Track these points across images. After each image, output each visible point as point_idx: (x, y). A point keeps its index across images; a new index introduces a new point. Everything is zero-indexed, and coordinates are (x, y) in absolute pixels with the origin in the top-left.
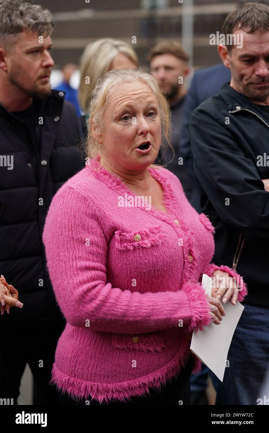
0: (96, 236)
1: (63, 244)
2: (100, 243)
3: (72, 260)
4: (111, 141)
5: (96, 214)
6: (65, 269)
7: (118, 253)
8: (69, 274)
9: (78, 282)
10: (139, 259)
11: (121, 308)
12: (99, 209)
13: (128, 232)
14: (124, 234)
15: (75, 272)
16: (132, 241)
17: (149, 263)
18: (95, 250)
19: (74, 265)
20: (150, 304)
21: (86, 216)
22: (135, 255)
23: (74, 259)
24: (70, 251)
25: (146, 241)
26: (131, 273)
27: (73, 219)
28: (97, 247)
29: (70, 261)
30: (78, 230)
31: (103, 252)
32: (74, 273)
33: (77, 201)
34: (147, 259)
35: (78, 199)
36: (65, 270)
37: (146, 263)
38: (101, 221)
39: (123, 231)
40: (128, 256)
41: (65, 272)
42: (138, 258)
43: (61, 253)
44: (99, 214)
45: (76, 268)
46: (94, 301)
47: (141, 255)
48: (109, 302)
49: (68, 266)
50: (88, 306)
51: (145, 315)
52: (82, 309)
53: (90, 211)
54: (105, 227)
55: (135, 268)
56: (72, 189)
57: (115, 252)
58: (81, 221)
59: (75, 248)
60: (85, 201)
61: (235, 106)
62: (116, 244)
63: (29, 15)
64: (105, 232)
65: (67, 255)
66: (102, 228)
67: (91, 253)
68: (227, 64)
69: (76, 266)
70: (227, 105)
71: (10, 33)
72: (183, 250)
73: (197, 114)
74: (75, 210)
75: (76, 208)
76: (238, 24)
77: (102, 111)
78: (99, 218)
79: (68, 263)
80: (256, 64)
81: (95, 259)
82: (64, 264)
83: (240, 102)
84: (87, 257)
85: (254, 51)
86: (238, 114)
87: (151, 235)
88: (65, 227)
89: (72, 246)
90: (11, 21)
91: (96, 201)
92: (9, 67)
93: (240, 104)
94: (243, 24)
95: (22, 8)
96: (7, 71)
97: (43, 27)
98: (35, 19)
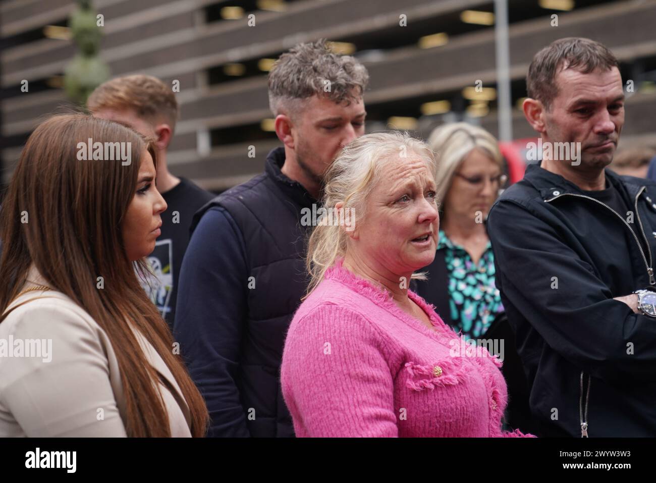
0: (381, 369)
1: (335, 384)
3: (353, 407)
4: (378, 233)
5: (376, 339)
6: (345, 420)
7: (409, 396)
8: (353, 428)
10: (443, 403)
12: (379, 331)
13: (423, 365)
14: (419, 366)
15: (363, 425)
16: (430, 376)
17: (457, 409)
18: (383, 390)
19: (359, 414)
21: (362, 342)
22: (437, 396)
23: (357, 404)
24: (348, 393)
25: (450, 376)
26: (430, 425)
27: (345, 347)
28: (385, 387)
29: (351, 408)
30: (355, 362)
32: (360, 426)
33: (346, 321)
34: (454, 402)
35: (346, 318)
36: (344, 422)
37: (452, 409)
38: (383, 348)
39: (417, 362)
40: (426, 399)
41: (346, 425)
42: (441, 402)
43: (333, 398)
44: (380, 339)
45: (362, 418)
47: (444, 397)
49: (350, 416)
53: (368, 335)
54: (389, 357)
55: (436, 417)
56: (333, 306)
57: (405, 395)
58: (357, 349)
59: (354, 388)
60: (358, 320)
61: (551, 190)
62: (409, 381)
63: (326, 74)
64: (390, 364)
65: (345, 400)
66: (386, 360)
67: (378, 395)
68: (539, 127)
69: (363, 416)
70: (540, 192)
71: (296, 97)
72: (487, 391)
73: (499, 207)
74: (346, 335)
75: (346, 331)
76: (563, 63)
77: (366, 193)
78: (381, 344)
79: (347, 412)
80: (595, 117)
81: (384, 404)
82: (341, 414)
83: (556, 184)
84: (375, 401)
85: (594, 96)
86: (558, 202)
87: (454, 367)
88: (335, 359)
89: (350, 386)
90: (298, 79)
91: (373, 320)
92: (296, 143)
93: (558, 188)
94: (573, 61)
95: (318, 63)
96: (293, 148)
97: (342, 91)
98: (331, 78)
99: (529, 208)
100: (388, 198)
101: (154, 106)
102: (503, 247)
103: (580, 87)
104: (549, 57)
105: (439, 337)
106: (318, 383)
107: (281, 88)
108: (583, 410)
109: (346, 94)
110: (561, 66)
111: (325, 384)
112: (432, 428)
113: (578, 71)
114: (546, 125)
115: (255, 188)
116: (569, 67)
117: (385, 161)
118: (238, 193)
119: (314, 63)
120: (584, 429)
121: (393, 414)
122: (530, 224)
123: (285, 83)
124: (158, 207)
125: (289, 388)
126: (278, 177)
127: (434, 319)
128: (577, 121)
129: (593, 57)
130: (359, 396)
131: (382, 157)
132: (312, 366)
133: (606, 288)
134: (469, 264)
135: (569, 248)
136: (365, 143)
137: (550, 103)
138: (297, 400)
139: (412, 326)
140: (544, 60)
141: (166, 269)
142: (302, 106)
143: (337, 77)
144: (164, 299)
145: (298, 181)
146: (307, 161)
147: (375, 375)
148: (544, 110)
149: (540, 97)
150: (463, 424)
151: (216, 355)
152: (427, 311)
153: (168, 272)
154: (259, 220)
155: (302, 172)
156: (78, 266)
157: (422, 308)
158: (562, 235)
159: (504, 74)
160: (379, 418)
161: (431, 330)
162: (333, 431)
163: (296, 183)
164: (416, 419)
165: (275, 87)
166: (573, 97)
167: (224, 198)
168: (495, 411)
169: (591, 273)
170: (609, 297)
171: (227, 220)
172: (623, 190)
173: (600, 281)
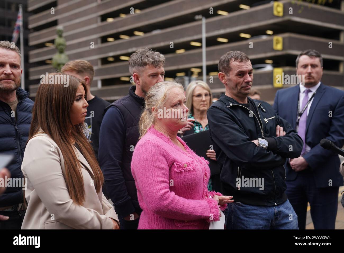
1: (149, 169)
6: (151, 182)
7: (175, 174)
8: (153, 184)
9: (159, 189)
10: (187, 176)
11: (180, 206)
12: (165, 151)
13: (180, 163)
14: (179, 164)
15: (157, 184)
16: (183, 167)
17: (192, 179)
18: (165, 172)
19: (156, 180)
20: (193, 206)
21: (159, 155)
22: (185, 174)
23: (155, 176)
24: (153, 172)
25: (190, 167)
26: (182, 184)
27: (153, 156)
30: (156, 162)
32: (156, 184)
34: (191, 176)
35: (154, 146)
37: (190, 179)
39: (178, 162)
40: (181, 175)
43: (147, 174)
44: (166, 154)
46: (167, 200)
48: (175, 202)
49: (153, 181)
50: (165, 202)
51: (190, 211)
52: (161, 203)
53: (161, 152)
55: (185, 181)
56: (150, 141)
57: (174, 174)
58: (157, 157)
59: (155, 171)
60: (158, 147)
61: (230, 103)
62: (175, 169)
63: (151, 57)
64: (168, 163)
65: (151, 175)
66: (167, 161)
67: (163, 174)
68: (224, 82)
69: (157, 181)
70: (225, 103)
71: (141, 66)
72: (203, 173)
73: (212, 108)
74: (154, 152)
75: (154, 150)
76: (232, 59)
77: (164, 103)
78: (165, 156)
79: (152, 179)
80: (245, 77)
81: (165, 177)
82: (150, 180)
83: (231, 101)
84: (162, 176)
85: (244, 69)
86: (231, 107)
87: (191, 164)
88: (149, 160)
89: (153, 170)
90: (141, 60)
91: (163, 147)
92: (141, 83)
93: (232, 102)
94: (235, 58)
95: (148, 54)
96: (140, 85)
97: (157, 63)
98: (153, 59)
99: (222, 109)
100: (171, 105)
101: (83, 70)
102: (213, 123)
103: (239, 66)
105: (187, 153)
106: (143, 168)
107: (135, 64)
109: (158, 64)
111: (145, 169)
112: (183, 185)
113: (238, 62)
114: (227, 81)
115: (126, 100)
116: (234, 61)
117: (170, 91)
118: (120, 101)
119: (146, 54)
121: (168, 181)
122: (222, 115)
123: (136, 62)
124: (85, 105)
125: (133, 170)
126: (134, 96)
127: (186, 147)
129: (243, 57)
130: (157, 174)
131: (168, 90)
132: (141, 162)
133: (248, 137)
134: (201, 128)
135: (235, 123)
136: (160, 85)
137: (228, 73)
138: (136, 174)
139: (178, 150)
141: (89, 127)
142: (143, 69)
143: (155, 58)
144: (89, 137)
146: (146, 89)
147: (163, 167)
148: (226, 76)
149: (224, 72)
150: (194, 184)
151: (115, 159)
152: (183, 144)
153: (90, 128)
154: (129, 111)
156: (52, 126)
157: (182, 143)
158: (233, 119)
159: (204, 64)
160: (163, 182)
161: (184, 151)
162: (146, 185)
164: (178, 182)
165: (132, 64)
166: (237, 70)
167: (116, 103)
168: (206, 179)
169: (243, 132)
170: (249, 140)
171: (117, 111)
172: (253, 104)
173: (246, 135)
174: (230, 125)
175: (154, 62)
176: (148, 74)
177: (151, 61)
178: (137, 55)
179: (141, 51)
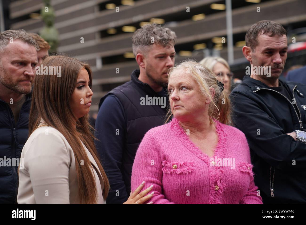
0: (156, 161)
2: (158, 166)
13: (170, 162)
14: (168, 163)
16: (171, 168)
17: (179, 184)
21: (151, 149)
25: (179, 170)
28: (156, 169)
31: (159, 172)
37: (176, 184)
39: (168, 161)
53: (155, 147)
58: (148, 152)
60: (153, 140)
61: (256, 87)
63: (159, 34)
68: (249, 59)
70: (251, 88)
71: (146, 45)
73: (233, 95)
76: (261, 31)
80: (274, 56)
83: (258, 84)
85: (274, 46)
86: (259, 92)
90: (147, 37)
92: (145, 66)
93: (259, 86)
94: (266, 31)
95: (155, 30)
96: (144, 68)
97: (166, 42)
98: (161, 36)
103: (268, 42)
104: (256, 28)
107: (139, 42)
108: (272, 184)
109: (168, 43)
110: (261, 32)
113: (268, 35)
114: (252, 58)
115: (127, 87)
116: (264, 33)
118: (120, 89)
119: (153, 30)
120: (272, 192)
123: (141, 40)
124: (89, 94)
126: (138, 82)
128: (266, 57)
129: (275, 30)
133: (282, 129)
135: (265, 112)
137: (254, 49)
140: (253, 29)
142: (149, 49)
143: (164, 36)
145: (147, 83)
146: (151, 73)
148: (251, 51)
149: (250, 45)
154: (130, 101)
155: (148, 79)
158: (261, 107)
163: (145, 84)
165: (136, 42)
166: (265, 47)
167: (114, 91)
169: (275, 123)
170: (284, 133)
171: (116, 101)
172: (287, 87)
173: (279, 126)
174: (258, 114)
175: (163, 40)
176: (154, 55)
177: (158, 39)
178: (142, 32)
179: (147, 26)
